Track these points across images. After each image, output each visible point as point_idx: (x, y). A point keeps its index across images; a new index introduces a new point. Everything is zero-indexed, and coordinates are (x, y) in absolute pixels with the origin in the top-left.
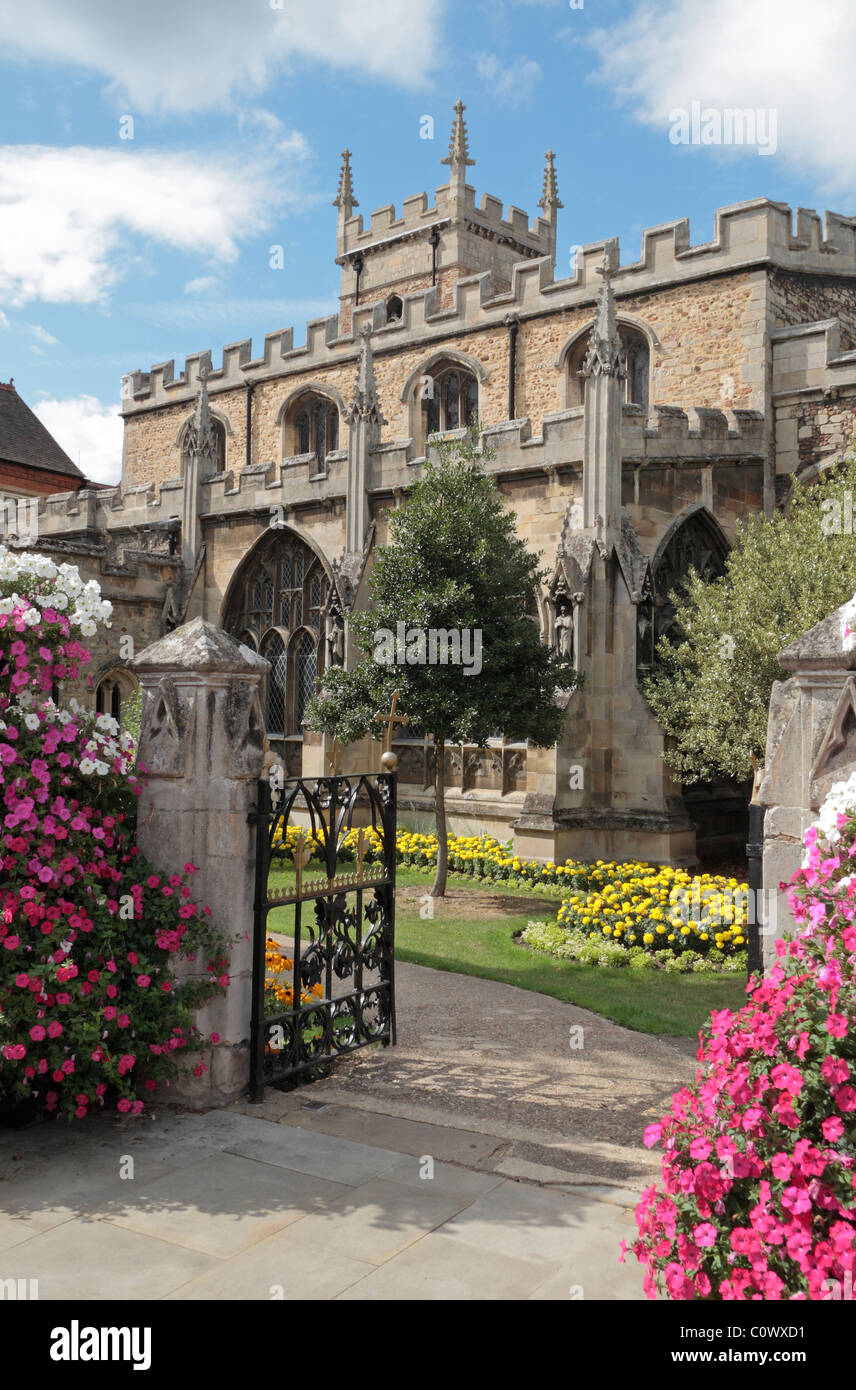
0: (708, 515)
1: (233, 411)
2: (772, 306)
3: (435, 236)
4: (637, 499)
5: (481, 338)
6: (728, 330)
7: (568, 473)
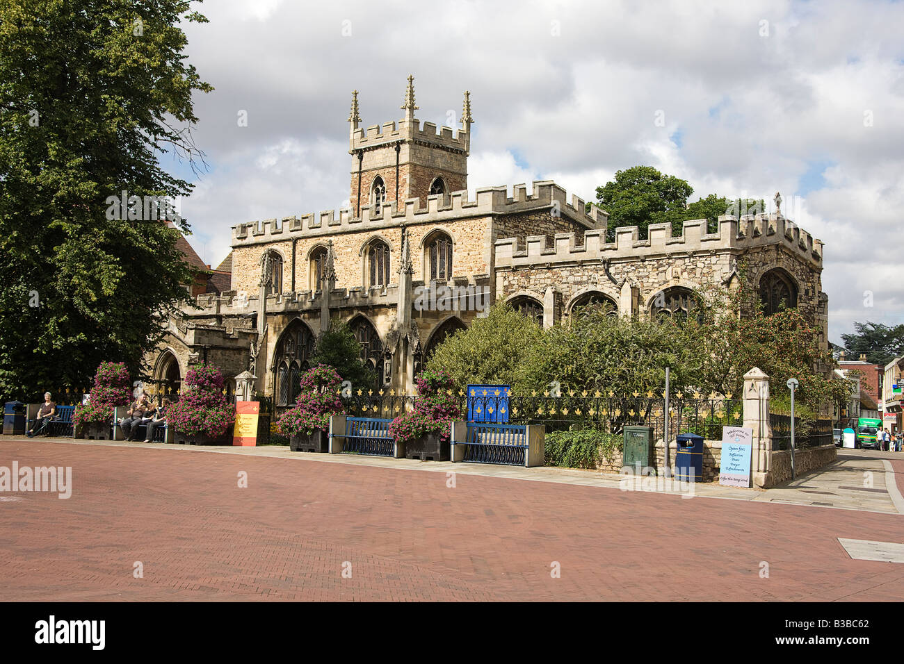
0: (458, 319)
1: (284, 250)
2: (494, 230)
3: (398, 145)
4: (421, 316)
5: (391, 230)
6: (479, 240)
7: (394, 306)
